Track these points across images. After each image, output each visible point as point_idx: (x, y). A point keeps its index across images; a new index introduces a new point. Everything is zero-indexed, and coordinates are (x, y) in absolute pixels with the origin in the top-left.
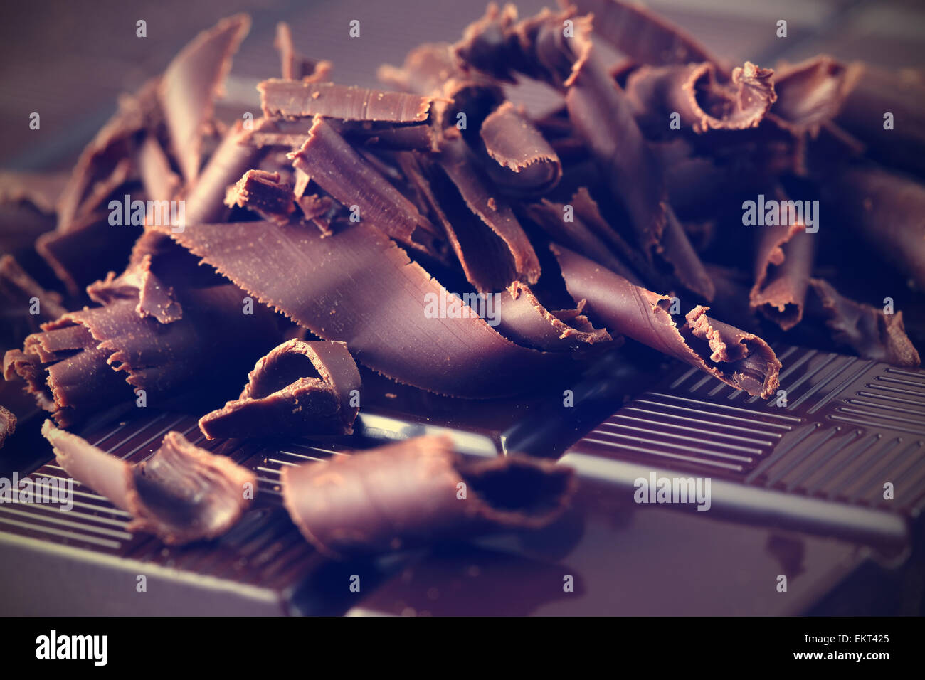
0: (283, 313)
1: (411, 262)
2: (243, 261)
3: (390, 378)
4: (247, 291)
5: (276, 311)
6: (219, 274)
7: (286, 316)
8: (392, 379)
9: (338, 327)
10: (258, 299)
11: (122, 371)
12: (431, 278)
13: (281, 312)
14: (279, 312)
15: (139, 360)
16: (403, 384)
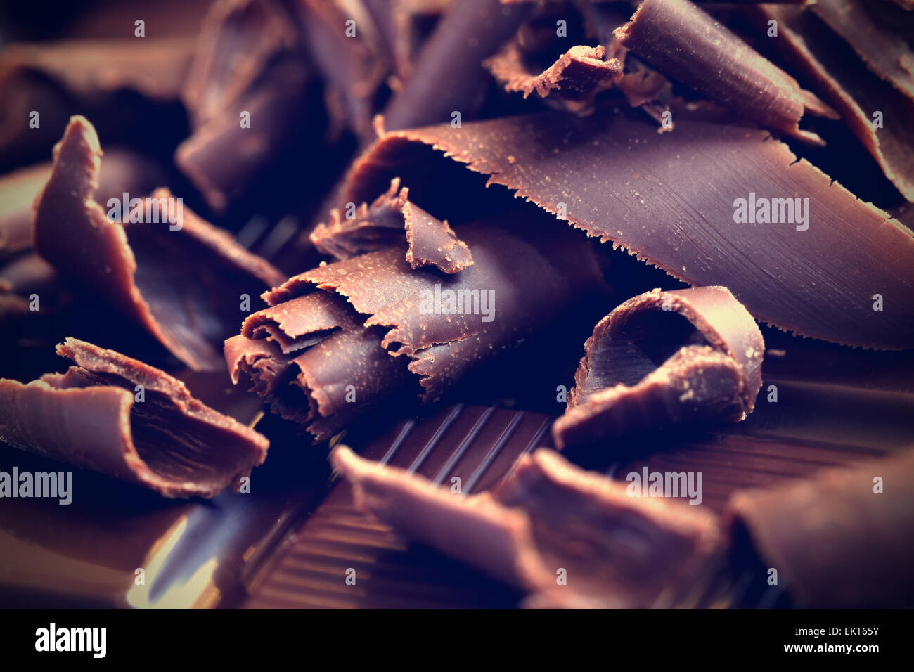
0: (626, 250)
1: (798, 160)
2: (552, 177)
3: (785, 331)
4: (567, 221)
5: (615, 249)
6: (519, 198)
7: (631, 253)
8: (788, 331)
9: (706, 263)
10: (586, 231)
11: (404, 356)
12: (832, 181)
13: (622, 249)
14: (619, 248)
15: (424, 337)
16: (804, 337)
